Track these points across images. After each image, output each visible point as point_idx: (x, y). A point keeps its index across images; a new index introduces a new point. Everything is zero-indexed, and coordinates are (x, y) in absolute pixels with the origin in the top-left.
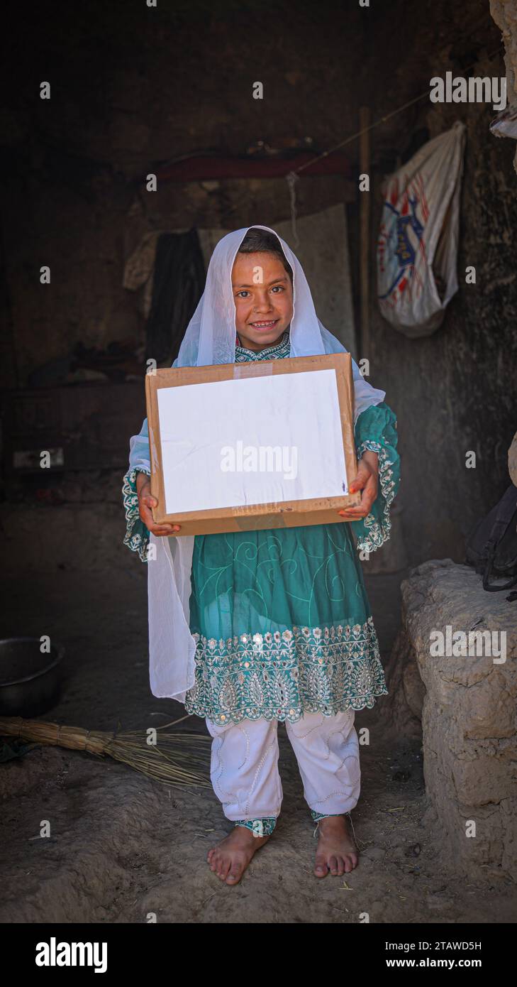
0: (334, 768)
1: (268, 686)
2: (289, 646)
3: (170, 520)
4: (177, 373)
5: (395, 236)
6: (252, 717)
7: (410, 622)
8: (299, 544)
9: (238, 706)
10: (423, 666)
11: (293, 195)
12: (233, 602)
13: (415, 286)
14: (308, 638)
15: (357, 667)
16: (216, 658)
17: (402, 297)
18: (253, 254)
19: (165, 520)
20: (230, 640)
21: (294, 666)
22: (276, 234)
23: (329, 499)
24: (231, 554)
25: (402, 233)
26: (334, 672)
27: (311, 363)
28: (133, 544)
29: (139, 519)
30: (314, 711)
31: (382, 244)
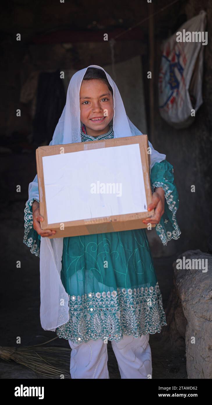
0: (138, 367)
1: (104, 322)
2: (115, 300)
3: (50, 228)
4: (53, 148)
5: (168, 74)
6: (94, 338)
7: (178, 284)
8: (120, 242)
9: (87, 333)
10: (186, 309)
11: (113, 51)
12: (85, 275)
13: (179, 101)
14: (125, 295)
15: (152, 310)
16: (76, 306)
17: (172, 107)
18: (90, 81)
19: (48, 227)
20: (83, 296)
21: (118, 311)
22: (104, 70)
23: (137, 214)
24: (83, 248)
25: (172, 72)
26: (140, 313)
27: (125, 141)
28: (29, 243)
29: (33, 228)
30: (129, 335)
31: (161, 78)
